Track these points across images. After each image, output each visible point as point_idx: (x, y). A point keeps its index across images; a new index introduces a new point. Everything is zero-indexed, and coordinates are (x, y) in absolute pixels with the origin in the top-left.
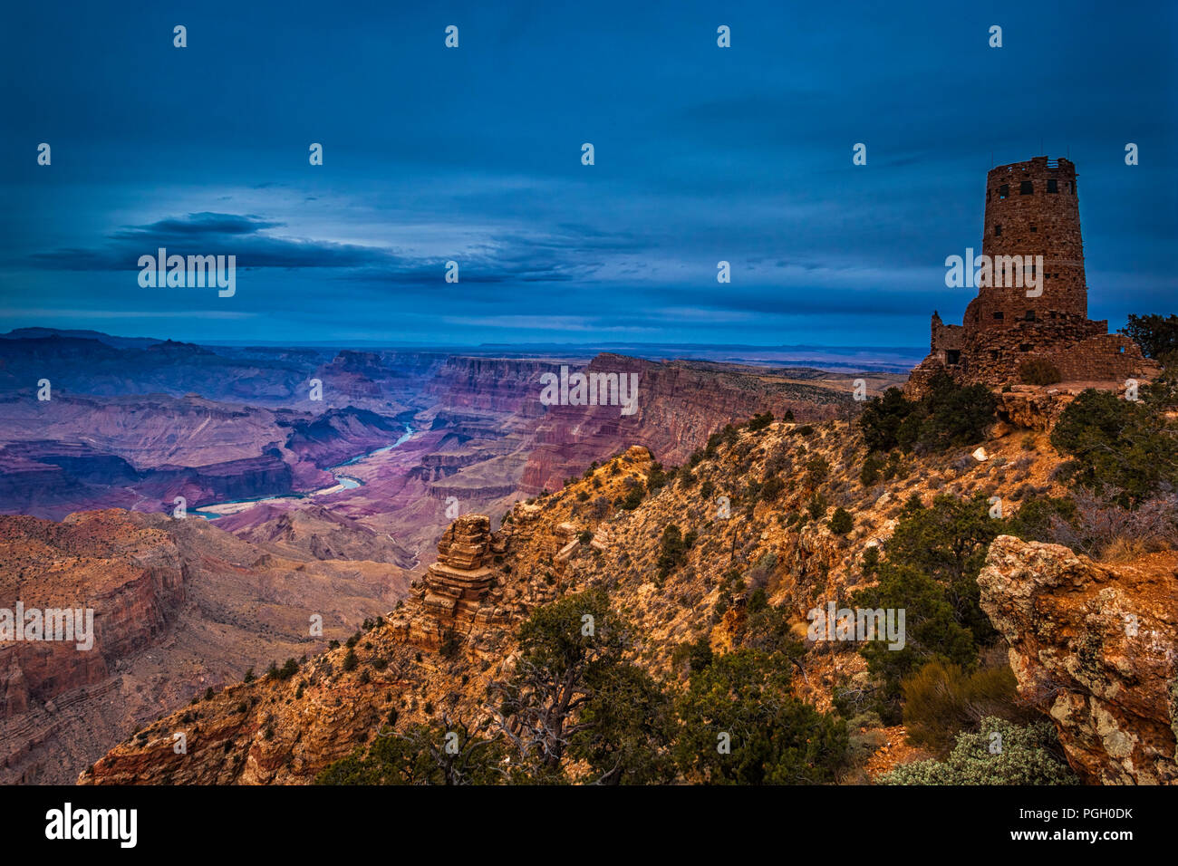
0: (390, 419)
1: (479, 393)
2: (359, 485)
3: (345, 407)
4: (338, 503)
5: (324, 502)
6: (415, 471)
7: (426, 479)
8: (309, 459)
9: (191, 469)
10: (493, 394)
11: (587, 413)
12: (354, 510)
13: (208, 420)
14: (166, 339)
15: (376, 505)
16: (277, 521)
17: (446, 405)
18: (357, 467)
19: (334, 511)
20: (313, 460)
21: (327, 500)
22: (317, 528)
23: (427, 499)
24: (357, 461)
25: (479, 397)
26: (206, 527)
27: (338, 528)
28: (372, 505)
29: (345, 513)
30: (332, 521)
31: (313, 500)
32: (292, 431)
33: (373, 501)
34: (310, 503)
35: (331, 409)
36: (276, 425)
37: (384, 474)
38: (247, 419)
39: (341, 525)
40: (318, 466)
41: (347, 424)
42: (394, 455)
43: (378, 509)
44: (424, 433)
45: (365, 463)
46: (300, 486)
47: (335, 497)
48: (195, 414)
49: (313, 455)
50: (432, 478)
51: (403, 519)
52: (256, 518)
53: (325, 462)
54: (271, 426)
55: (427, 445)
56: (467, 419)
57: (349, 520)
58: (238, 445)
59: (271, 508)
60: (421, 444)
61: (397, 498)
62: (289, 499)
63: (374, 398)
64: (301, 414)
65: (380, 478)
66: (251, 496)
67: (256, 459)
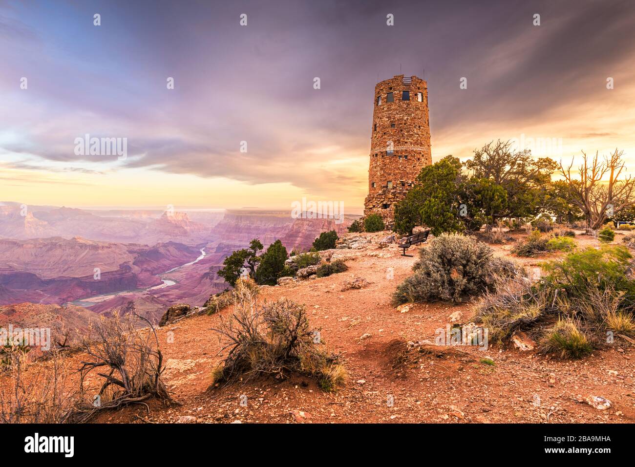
0: (193, 247)
1: (241, 233)
2: (175, 283)
3: (168, 242)
4: (162, 294)
5: (154, 294)
6: (206, 275)
7: (212, 279)
8: (147, 270)
9: (77, 278)
10: (248, 233)
11: (297, 242)
12: (172, 297)
13: (87, 251)
14: (62, 206)
15: (185, 294)
16: (126, 305)
17: (223, 239)
18: (174, 274)
19: (160, 298)
20: (149, 271)
21: (156, 292)
22: (150, 308)
23: (212, 289)
24: (174, 271)
25: (241, 235)
26: (82, 311)
27: (162, 307)
28: (182, 294)
29: (167, 299)
30: (159, 303)
31: (149, 293)
32: (137, 256)
33: (183, 292)
34: (147, 294)
35: (159, 243)
36: (127, 252)
37: (189, 277)
38: (110, 249)
39: (163, 305)
40: (152, 274)
41: (169, 251)
42: (194, 266)
43: (186, 296)
44: (211, 254)
45: (178, 271)
46: (141, 285)
47: (162, 290)
48: (79, 248)
49: (149, 268)
50: (215, 278)
51: (199, 300)
52: (115, 304)
53: (156, 272)
54: (125, 253)
55: (213, 261)
56: (234, 246)
57: (168, 303)
58: (105, 264)
59: (124, 298)
60: (210, 260)
61: (196, 289)
62: (135, 293)
63: (184, 236)
64: (142, 246)
65: (187, 279)
66: (112, 292)
67: (116, 271)
